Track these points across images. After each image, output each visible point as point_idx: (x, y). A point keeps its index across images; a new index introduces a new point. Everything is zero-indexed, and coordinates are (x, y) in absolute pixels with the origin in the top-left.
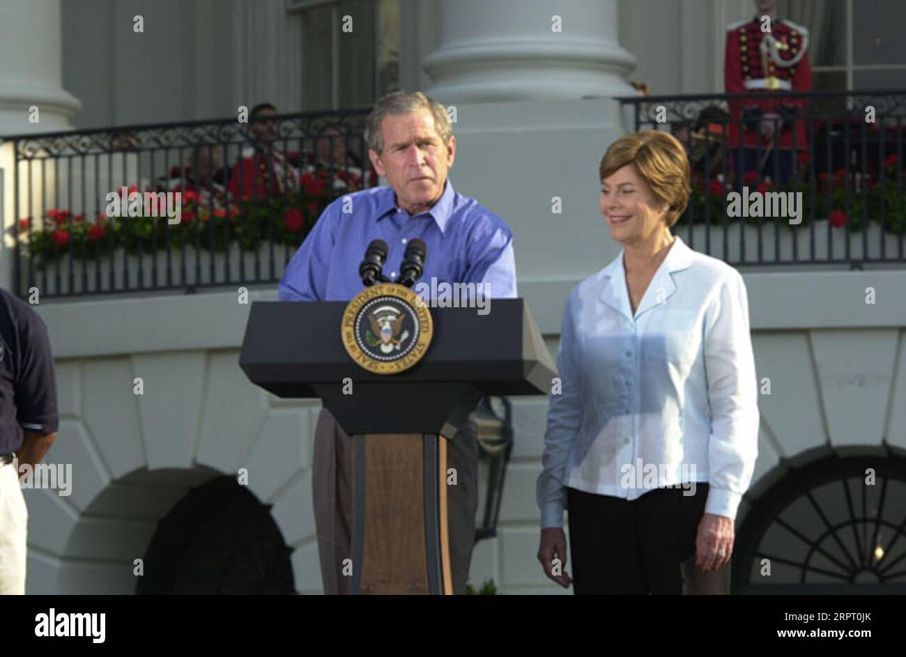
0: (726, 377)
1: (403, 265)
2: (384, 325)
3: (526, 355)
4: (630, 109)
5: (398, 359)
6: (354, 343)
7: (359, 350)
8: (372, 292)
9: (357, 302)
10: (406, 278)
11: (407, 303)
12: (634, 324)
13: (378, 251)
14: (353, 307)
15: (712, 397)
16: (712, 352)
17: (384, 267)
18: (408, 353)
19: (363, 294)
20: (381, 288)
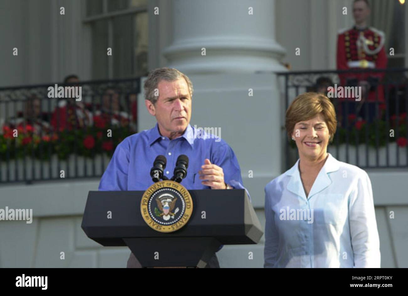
0: (361, 233)
1: (175, 170)
2: (165, 204)
3: (247, 222)
4: (282, 79)
5: (172, 224)
6: (147, 214)
7: (150, 219)
8: (158, 185)
9: (149, 191)
10: (178, 178)
11: (178, 192)
12: (307, 202)
13: (161, 162)
14: (148, 194)
15: (353, 244)
16: (354, 218)
17: (164, 171)
18: (179, 220)
19: (153, 187)
20: (163, 183)
